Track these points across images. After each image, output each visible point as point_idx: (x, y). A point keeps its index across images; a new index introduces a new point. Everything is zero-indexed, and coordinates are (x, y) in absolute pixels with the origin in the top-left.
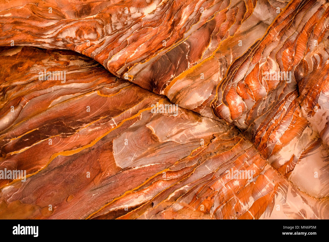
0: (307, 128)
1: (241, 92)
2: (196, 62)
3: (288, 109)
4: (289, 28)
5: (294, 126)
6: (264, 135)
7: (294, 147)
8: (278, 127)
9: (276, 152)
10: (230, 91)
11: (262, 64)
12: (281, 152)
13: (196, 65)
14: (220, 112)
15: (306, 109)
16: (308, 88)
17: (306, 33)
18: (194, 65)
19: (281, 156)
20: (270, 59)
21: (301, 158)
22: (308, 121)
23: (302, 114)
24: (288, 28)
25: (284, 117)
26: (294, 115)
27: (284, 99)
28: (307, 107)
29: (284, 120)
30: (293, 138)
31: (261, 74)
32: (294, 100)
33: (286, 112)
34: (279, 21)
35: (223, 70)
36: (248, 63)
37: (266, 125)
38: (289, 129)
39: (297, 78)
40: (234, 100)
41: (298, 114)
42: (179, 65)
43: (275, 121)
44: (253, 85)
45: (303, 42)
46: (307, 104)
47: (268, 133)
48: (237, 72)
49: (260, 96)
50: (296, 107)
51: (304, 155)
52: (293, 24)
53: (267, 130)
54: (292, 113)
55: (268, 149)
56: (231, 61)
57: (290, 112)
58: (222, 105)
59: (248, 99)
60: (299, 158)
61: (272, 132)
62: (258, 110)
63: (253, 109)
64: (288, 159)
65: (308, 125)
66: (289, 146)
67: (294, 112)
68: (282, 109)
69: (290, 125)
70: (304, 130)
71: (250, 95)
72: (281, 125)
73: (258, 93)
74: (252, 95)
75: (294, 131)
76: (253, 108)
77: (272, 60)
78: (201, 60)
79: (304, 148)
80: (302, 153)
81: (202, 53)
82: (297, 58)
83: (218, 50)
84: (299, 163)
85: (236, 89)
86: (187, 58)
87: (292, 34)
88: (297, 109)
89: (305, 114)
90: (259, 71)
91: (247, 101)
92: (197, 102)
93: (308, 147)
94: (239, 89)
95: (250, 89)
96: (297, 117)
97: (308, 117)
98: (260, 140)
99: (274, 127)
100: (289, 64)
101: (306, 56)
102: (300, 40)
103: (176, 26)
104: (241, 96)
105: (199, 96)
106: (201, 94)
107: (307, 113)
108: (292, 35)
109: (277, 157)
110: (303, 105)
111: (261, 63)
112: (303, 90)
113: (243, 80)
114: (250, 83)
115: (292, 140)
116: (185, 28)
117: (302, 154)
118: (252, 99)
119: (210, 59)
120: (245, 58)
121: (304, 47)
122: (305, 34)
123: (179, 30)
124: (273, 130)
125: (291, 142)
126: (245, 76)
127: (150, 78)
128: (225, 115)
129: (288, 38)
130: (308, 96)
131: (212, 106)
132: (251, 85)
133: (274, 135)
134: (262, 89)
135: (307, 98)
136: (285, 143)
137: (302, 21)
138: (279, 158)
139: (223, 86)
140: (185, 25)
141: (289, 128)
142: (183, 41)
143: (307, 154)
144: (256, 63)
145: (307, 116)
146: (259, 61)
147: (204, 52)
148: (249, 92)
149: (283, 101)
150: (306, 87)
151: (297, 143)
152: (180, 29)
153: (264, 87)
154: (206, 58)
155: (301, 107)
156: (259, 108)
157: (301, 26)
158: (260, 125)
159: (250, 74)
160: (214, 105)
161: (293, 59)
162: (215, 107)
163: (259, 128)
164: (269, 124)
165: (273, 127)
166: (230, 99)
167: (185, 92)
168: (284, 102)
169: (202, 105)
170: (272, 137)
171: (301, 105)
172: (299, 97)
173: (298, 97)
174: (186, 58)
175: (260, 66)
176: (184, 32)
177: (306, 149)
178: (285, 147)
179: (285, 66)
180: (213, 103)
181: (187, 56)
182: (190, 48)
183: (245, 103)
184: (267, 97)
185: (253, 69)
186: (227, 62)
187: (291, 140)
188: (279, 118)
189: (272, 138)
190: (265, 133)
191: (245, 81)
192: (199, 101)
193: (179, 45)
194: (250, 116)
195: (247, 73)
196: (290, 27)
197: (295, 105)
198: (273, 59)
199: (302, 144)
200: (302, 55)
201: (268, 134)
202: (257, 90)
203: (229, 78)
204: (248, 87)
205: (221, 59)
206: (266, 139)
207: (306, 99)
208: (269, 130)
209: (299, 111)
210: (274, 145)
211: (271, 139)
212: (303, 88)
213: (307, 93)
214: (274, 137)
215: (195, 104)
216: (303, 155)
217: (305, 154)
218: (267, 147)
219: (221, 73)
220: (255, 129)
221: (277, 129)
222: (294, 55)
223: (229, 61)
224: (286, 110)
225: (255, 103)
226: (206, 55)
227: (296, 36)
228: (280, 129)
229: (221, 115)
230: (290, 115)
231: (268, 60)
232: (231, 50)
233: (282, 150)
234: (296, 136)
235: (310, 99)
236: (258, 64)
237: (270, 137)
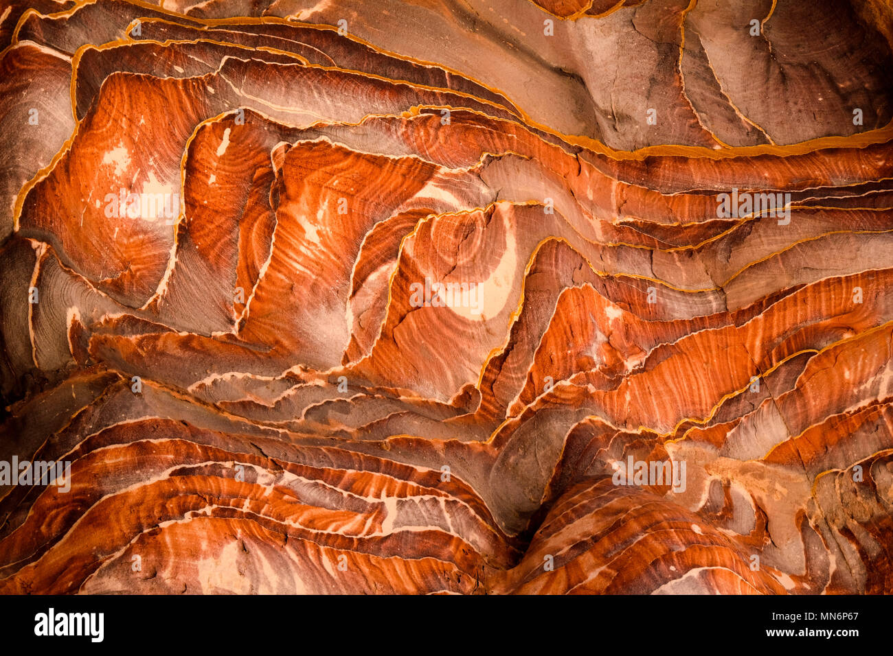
1: (213, 179)
3: (398, 536)
4: (690, 253)
6: (135, 488)
10: (169, 91)
11: (447, 197)
17: (758, 343)
20: (507, 223)
24: (683, 249)
25: (347, 542)
27: (420, 470)
29: (332, 555)
31: (399, 237)
32: (474, 550)
33: (376, 534)
34: (665, 172)
36: (383, 107)
37: (204, 448)
40: (138, 162)
43: (279, 492)
44: (311, 232)
45: (713, 372)
47: (175, 494)
49: (290, 336)
50: (456, 581)
52: (722, 246)
53: (183, 473)
54: (410, 589)
56: (305, 14)
57: (398, 568)
59: (214, 269)
61: (208, 510)
62: (216, 376)
63: (186, 344)
68: (371, 499)
71: (240, 260)
72: (291, 553)
73: (294, 309)
74: (252, 273)
76: (194, 344)
77: (511, 241)
82: (634, 397)
85: (208, 124)
87: (683, 288)
90: (403, 208)
91: (197, 273)
94: (222, 150)
95: (269, 228)
99: (246, 507)
100: (580, 368)
101: (685, 447)
102: (708, 349)
104: (191, 203)
108: (682, 293)
111: (445, 184)
112: (570, 521)
113: (286, 133)
114: (303, 199)
118: (231, 295)
120: (386, 75)
121: (705, 395)
122: (752, 346)
124: (224, 515)
126: (316, 130)
129: (651, 283)
132: (299, 210)
133: (204, 545)
134: (334, 317)
137: (785, 254)
139: (156, 27)
144: (421, 150)
146: (444, 170)
148: (254, 235)
149: (407, 473)
153: (350, 317)
156: (227, 376)
157: (763, 283)
158: (166, 420)
159: (347, 154)
161: (613, 375)
163: (141, 425)
164: (227, 465)
165: (236, 498)
166: (124, 123)
168: (412, 483)
170: (183, 540)
175: (430, 191)
179: (553, 354)
183: (172, 264)
184: (321, 383)
188: (314, 513)
189: (176, 545)
190: (154, 480)
191: (291, 156)
194: (140, 345)
195: (340, 133)
196: (699, 251)
197: (456, 567)
198: (520, 240)
200: (671, 415)
202: (302, 279)
203: (221, 37)
204: (277, 205)
206: (123, 531)
208: (197, 483)
211: (160, 551)
212: (581, 512)
214: (195, 554)
221: (251, 535)
222: (631, 364)
223: (292, 5)
224: (388, 527)
225: (230, 336)
227: (699, 311)
231: (489, 216)
235: (593, 575)
236: (426, 173)
237: (164, 525)
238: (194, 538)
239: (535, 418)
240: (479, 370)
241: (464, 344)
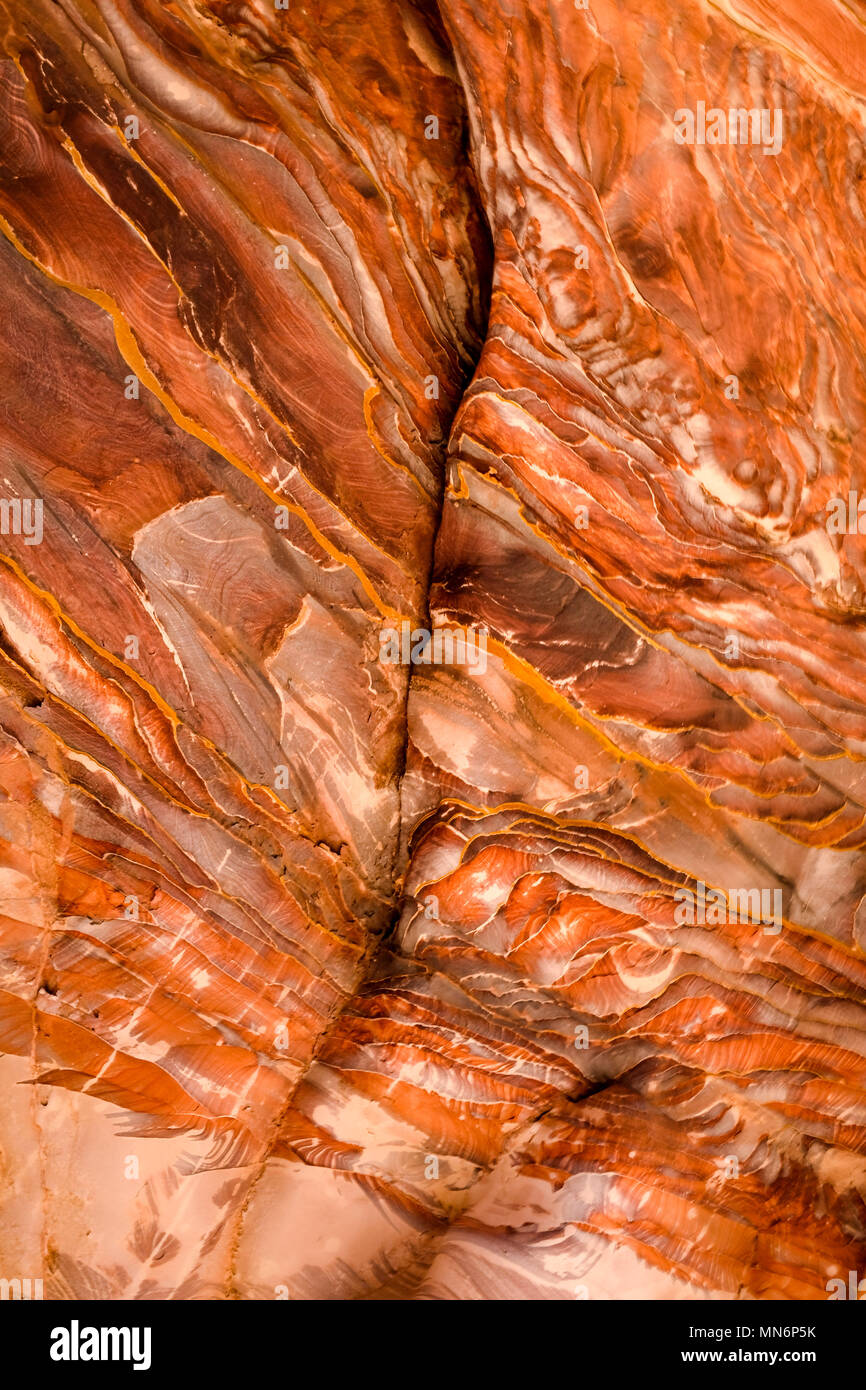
0: (472, 1166)
1: (526, 894)
2: (582, 703)
3: (514, 1077)
4: (799, 992)
5: (462, 1118)
6: (399, 1023)
7: (389, 1144)
8: (445, 1062)
9: (353, 1083)
10: (519, 858)
11: (647, 938)
12: (357, 1103)
13: (571, 707)
14: (434, 842)
15: (537, 1141)
16: (611, 1122)
17: (799, 1054)
18: (571, 698)
19: (343, 1106)
20: (673, 958)
21: (360, 1179)
22: (495, 1162)
23: (515, 1133)
24: (798, 987)
25: (486, 1073)
26: (501, 1105)
27: (548, 1051)
28: (543, 1143)
29: (474, 1075)
30: (419, 1127)
31: (610, 945)
32: (555, 1090)
33: (504, 1073)
34: (814, 948)
35: (584, 806)
36: (635, 887)
37: (438, 1019)
38: (448, 1105)
39: (634, 1076)
40: (490, 879)
41: (512, 1118)
42: (555, 646)
43: (461, 1047)
44: (564, 930)
45: (764, 1055)
46: (556, 1140)
47: (411, 1034)
48: (592, 860)
49: (531, 967)
50: (533, 1103)
51: (373, 1186)
52: (816, 999)
53: (420, 1027)
54: (508, 1097)
55: (355, 1054)
56: (625, 826)
57: (507, 1088)
58: (459, 842)
59: (510, 928)
60: (356, 1170)
61: (420, 1046)
62: (482, 974)
63: (478, 954)
64: (342, 1134)
65: (483, 1164)
66: (389, 1121)
67: (512, 1101)
68: (510, 1058)
69: (464, 1100)
70: (462, 1156)
71: (524, 928)
72: (452, 1072)
73: (539, 956)
74: (526, 936)
75: (446, 1124)
76: (482, 956)
77: (671, 967)
78: (596, 720)
79: (396, 1177)
80: (378, 1175)
81: (619, 714)
82: (702, 1052)
83: (649, 768)
84: (341, 1178)
85: (533, 873)
86: (587, 667)
87: (781, 1007)
88: (528, 1110)
89: (519, 1143)
90: (618, 935)
91: (501, 926)
92: (445, 750)
93: (405, 1191)
94: (535, 884)
95: (544, 921)
96: (497, 1117)
97: (511, 1156)
98: (378, 1015)
99: (440, 1050)
100: (674, 1032)
101: (719, 1082)
102: (769, 1043)
103: (689, 594)
104: (511, 899)
105: (466, 752)
106: (477, 757)
107: (523, 1150)
108: (778, 1010)
109: (335, 1094)
110: (548, 1125)
111: (649, 931)
112: (599, 1107)
113: (571, 886)
114: (566, 916)
115: (412, 1128)
116: (691, 627)
117: (373, 1178)
118: (512, 940)
119: (607, 750)
120: (648, 870)
121: (750, 1063)
122: (795, 1054)
123: (677, 607)
124: (426, 1050)
125: (404, 1124)
126: (588, 890)
127: (479, 559)
128: (428, 862)
129: (762, 999)
130: (583, 1133)
131: (447, 807)
132: (562, 921)
133: (410, 1059)
134: (557, 966)
135: (577, 1131)
136: (396, 1107)
137: (839, 1026)
138: (333, 1100)
139: (528, 825)
140: (700, 624)
141: (453, 1101)
142: (643, 636)
143: (379, 1196)
144: (644, 913)
145: (511, 1152)
146: (653, 924)
147: (626, 723)
148: (535, 921)
149: (539, 1051)
150: (616, 1115)
151: (406, 1149)
152: (683, 612)
153: (566, 968)
154: (607, 732)
155: (538, 1119)
156: (488, 975)
157: (819, 1031)
158: (431, 1000)
159: (599, 905)
160: (451, 814)
161: (696, 1039)
162: (446, 820)
163: (419, 998)
164: (443, 1029)
165: (438, 1045)
166: (489, 864)
167: (466, 696)
168: (538, 1057)
169: (438, 770)
170: (403, 1054)
171: (547, 1120)
172: (571, 1104)
173: (570, 1099)
174: (586, 663)
175: (638, 932)
176: (676, 630)
177: (396, 1185)
178: (381, 1112)
179: (664, 1021)
180: (458, 809)
181: (596, 664)
182: (627, 667)
183: (490, 920)
184: (535, 990)
185: (619, 912)
186: (617, 810)
187: (411, 1122)
188: (475, 1058)
189: (399, 1054)
190: (408, 1024)
191: (569, 897)
192: (449, 756)
193: (625, 626)
194: (453, 952)
195: (600, 895)
196: (804, 994)
197: (537, 1097)
198: (677, 968)
199: (408, 1167)
200: (721, 1065)
201: (408, 1036)
202: (549, 946)
203: (562, 835)
204: (552, 914)
205: (621, 788)
206: (386, 1035)
207: (571, 1130)
208: (423, 1034)
209: (523, 1116)
210: (376, 1069)
211: (392, 1053)
212: (605, 1106)
213: (593, 1127)
214: (404, 1061)
215: (435, 747)
216: (371, 1183)
217: (378, 1188)
218: (362, 1048)
219: (570, 803)
220: (411, 986)
221: (435, 1063)
222: (710, 1037)
223: (622, 819)
224: (512, 1072)
225: (502, 957)
226: (620, 730)
227: (780, 1022)
228: (439, 1072)
229: (425, 849)
230: (499, 1092)
231: (665, 952)
232: (664, 812)
233: (366, 1102)
234: (431, 1135)
235: (577, 1143)
236: (640, 923)
237: (400, 1044)
238: (408, 1056)
239: (638, 1041)
240: (624, 1010)
241: (622, 996)
